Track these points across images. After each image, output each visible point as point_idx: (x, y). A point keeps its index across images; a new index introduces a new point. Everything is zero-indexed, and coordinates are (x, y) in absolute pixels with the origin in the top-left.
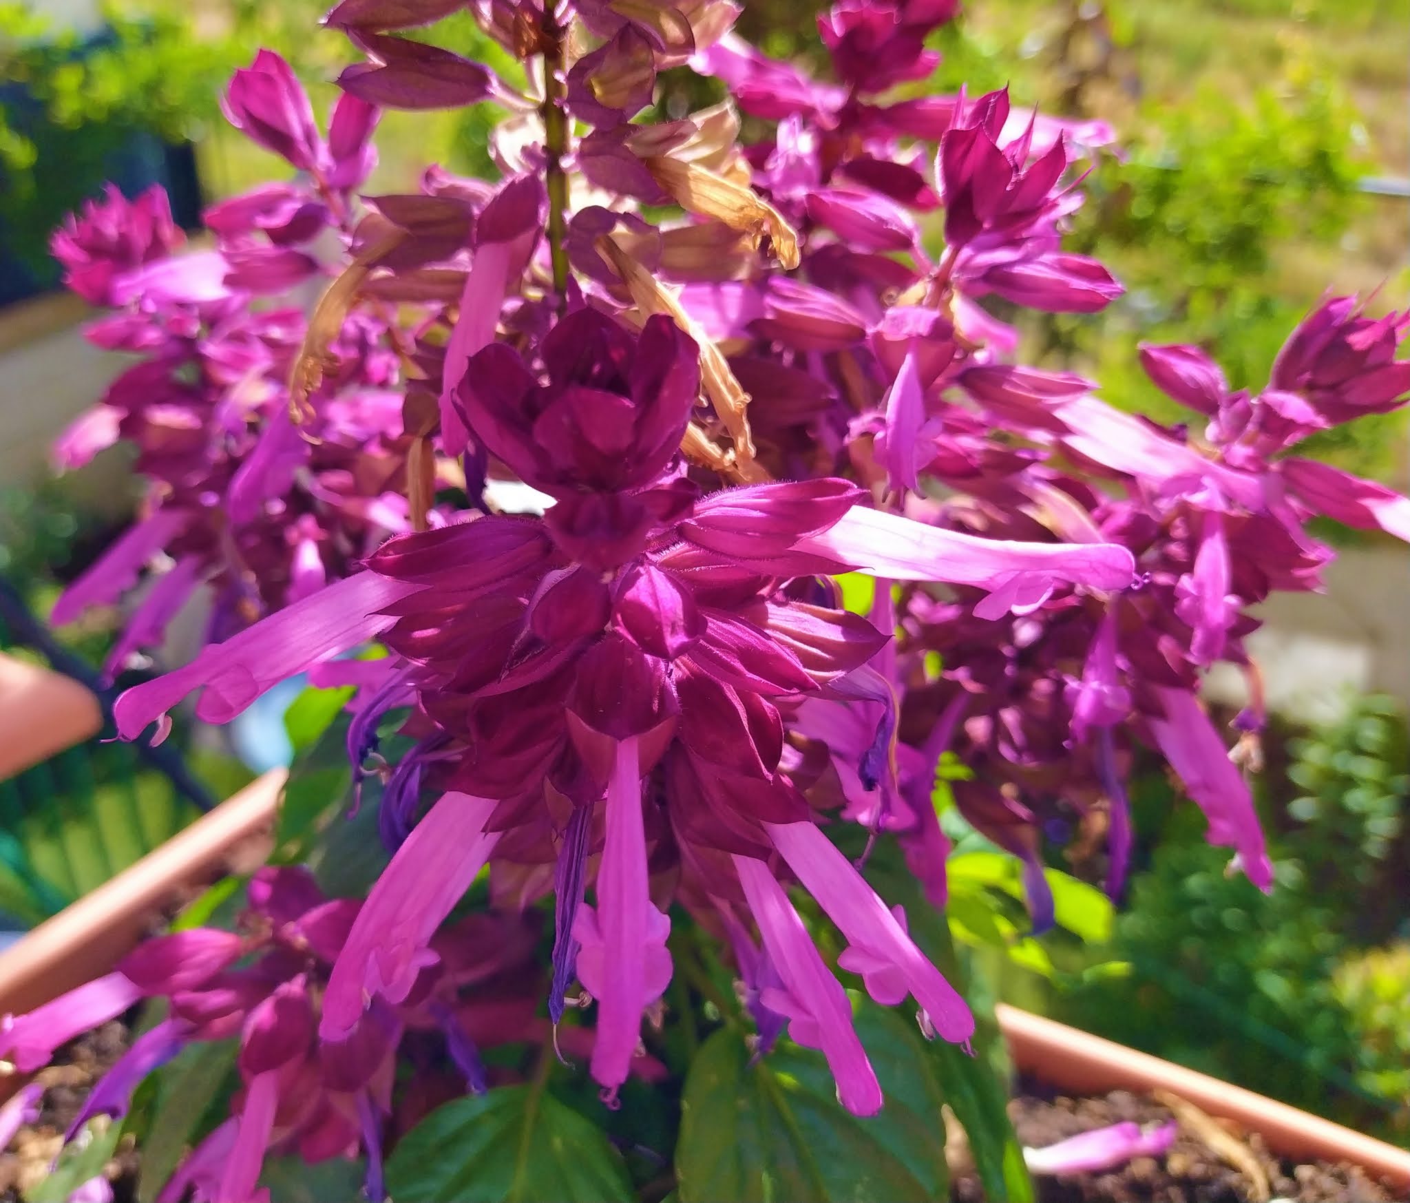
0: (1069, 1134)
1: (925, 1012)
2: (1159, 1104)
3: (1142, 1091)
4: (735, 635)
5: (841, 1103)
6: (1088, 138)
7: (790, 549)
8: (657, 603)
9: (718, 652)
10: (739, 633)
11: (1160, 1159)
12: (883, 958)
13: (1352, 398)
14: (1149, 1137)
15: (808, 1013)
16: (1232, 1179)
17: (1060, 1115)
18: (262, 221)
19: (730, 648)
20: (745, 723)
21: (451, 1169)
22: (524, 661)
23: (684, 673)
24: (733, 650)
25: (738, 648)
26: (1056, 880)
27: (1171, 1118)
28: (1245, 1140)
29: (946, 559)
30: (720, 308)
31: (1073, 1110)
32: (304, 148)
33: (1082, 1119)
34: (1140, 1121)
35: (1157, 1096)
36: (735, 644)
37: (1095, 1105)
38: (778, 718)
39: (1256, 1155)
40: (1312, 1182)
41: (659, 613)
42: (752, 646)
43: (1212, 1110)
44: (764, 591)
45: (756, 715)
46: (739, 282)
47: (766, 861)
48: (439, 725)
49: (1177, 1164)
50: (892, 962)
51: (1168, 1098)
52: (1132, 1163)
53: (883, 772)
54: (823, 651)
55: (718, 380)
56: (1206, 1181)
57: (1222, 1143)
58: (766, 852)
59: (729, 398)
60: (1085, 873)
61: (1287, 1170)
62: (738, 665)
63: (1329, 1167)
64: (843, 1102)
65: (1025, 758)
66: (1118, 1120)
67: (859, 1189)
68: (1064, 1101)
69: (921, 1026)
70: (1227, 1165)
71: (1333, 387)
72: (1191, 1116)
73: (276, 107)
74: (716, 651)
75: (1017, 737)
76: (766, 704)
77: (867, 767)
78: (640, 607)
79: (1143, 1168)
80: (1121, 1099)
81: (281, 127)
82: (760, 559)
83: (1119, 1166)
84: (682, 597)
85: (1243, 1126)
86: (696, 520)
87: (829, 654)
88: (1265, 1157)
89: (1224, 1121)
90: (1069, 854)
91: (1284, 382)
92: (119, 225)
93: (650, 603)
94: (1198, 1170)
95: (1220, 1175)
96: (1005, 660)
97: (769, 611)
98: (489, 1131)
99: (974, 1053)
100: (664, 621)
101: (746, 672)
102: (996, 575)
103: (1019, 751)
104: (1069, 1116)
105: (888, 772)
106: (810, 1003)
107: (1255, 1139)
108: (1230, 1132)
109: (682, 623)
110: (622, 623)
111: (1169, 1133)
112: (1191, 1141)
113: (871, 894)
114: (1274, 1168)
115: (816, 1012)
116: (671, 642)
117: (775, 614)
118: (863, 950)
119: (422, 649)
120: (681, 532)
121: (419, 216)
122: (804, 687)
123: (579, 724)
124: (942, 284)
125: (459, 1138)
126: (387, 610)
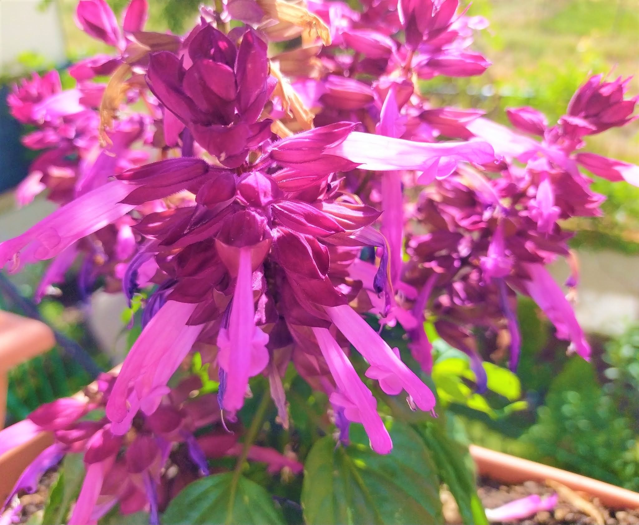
0: (506, 502)
1: (411, 396)
2: (548, 487)
3: (540, 481)
4: (302, 208)
5: (372, 449)
6: (476, 24)
7: (323, 153)
8: (257, 184)
9: (294, 216)
10: (304, 207)
11: (552, 513)
12: (387, 370)
13: (606, 119)
14: (545, 502)
15: (353, 404)
16: (586, 520)
17: (501, 494)
19: (299, 214)
20: (311, 254)
21: (195, 515)
22: (198, 227)
23: (281, 233)
24: (301, 215)
25: (304, 214)
26: (487, 366)
27: (554, 493)
28: (591, 501)
29: (402, 153)
30: (307, 93)
31: (508, 492)
32: (112, 36)
33: (512, 495)
34: (541, 494)
35: (547, 483)
36: (303, 212)
37: (518, 488)
38: (327, 250)
39: (597, 508)
40: (625, 520)
41: (258, 187)
42: (311, 212)
43: (574, 488)
44: (321, 197)
45: (316, 250)
46: (314, 80)
47: (328, 329)
48: (165, 273)
49: (559, 514)
50: (393, 372)
51: (552, 484)
52: (538, 514)
53: (385, 283)
54: (351, 221)
55: (298, 107)
56: (574, 521)
57: (580, 503)
58: (327, 323)
59: (304, 116)
60: (501, 364)
61: (613, 515)
62: (303, 220)
63: (631, 511)
64: (373, 448)
65: (466, 303)
66: (529, 494)
67: (397, 515)
68: (504, 488)
69: (409, 405)
70: (583, 513)
71: (596, 115)
72: (564, 491)
73: (98, 16)
74: (293, 215)
75: (462, 294)
76: (322, 246)
77: (376, 282)
78: (249, 186)
79: (543, 517)
80: (530, 485)
81: (100, 26)
82: (309, 161)
83: (532, 517)
84: (271, 182)
85: (590, 495)
86: (278, 148)
87: (353, 222)
88: (601, 508)
89: (581, 493)
90: (493, 356)
91: (574, 112)
92: (38, 89)
93: (254, 184)
94: (569, 517)
95: (581, 518)
96: (454, 259)
97: (324, 205)
98: (213, 496)
99: (436, 416)
100: (260, 191)
101: (307, 223)
102: (427, 160)
103: (463, 301)
104: (506, 494)
105: (388, 284)
106: (353, 398)
107: (596, 500)
108: (584, 498)
109: (270, 193)
110: (240, 194)
111: (554, 499)
112: (565, 503)
113: (382, 341)
114: (606, 514)
115: (357, 402)
116: (264, 200)
117: (326, 206)
118: (378, 367)
119: (153, 232)
120: (272, 156)
121: (155, 41)
122: (337, 230)
123: (221, 245)
124: (407, 70)
125: (199, 499)
126: (126, 201)
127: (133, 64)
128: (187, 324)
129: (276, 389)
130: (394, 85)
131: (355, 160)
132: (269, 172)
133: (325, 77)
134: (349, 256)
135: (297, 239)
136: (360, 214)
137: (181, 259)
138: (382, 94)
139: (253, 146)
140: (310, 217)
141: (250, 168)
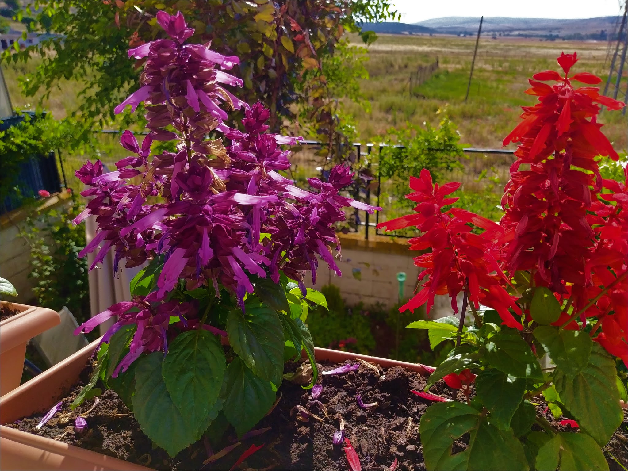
2: (356, 361)
7: (228, 200)
8: (208, 208)
10: (223, 216)
12: (251, 266)
14: (353, 367)
16: (372, 372)
18: (130, 163)
20: (225, 231)
23: (216, 224)
27: (359, 363)
28: (376, 365)
29: (251, 199)
30: (223, 174)
32: (137, 149)
39: (378, 367)
41: (208, 210)
43: (368, 360)
44: (228, 213)
45: (227, 229)
46: (226, 169)
47: (232, 256)
49: (360, 371)
52: (349, 372)
54: (239, 220)
55: (220, 182)
56: (366, 374)
57: (370, 366)
58: (232, 254)
59: (223, 186)
70: (372, 370)
72: (364, 362)
73: (130, 141)
74: (220, 219)
76: (229, 228)
78: (205, 209)
79: (352, 373)
80: (348, 360)
81: (132, 145)
82: (224, 202)
83: (345, 373)
84: (212, 208)
85: (375, 362)
86: (214, 197)
88: (380, 367)
94: (365, 372)
95: (370, 372)
101: (224, 221)
106: (241, 276)
107: (378, 364)
108: (373, 364)
109: (212, 211)
111: (358, 366)
112: (364, 366)
114: (382, 370)
115: (241, 278)
116: (210, 213)
117: (230, 216)
118: (248, 265)
119: (171, 226)
120: (212, 200)
121: (165, 158)
122: (233, 222)
123: (198, 226)
124: (262, 167)
125: (183, 340)
126: (166, 215)
127: (156, 168)
128: (183, 257)
129: (215, 283)
130: (254, 175)
131: (237, 201)
132: (211, 205)
133: (230, 169)
134: (241, 235)
135: (221, 226)
136: (241, 218)
137: (182, 234)
138: (251, 177)
139: (206, 198)
140: (224, 218)
141: (205, 204)
